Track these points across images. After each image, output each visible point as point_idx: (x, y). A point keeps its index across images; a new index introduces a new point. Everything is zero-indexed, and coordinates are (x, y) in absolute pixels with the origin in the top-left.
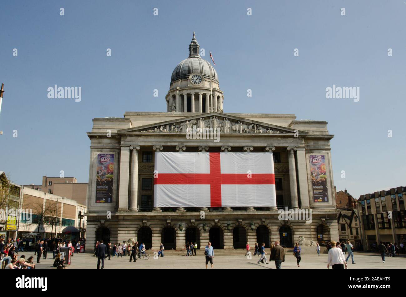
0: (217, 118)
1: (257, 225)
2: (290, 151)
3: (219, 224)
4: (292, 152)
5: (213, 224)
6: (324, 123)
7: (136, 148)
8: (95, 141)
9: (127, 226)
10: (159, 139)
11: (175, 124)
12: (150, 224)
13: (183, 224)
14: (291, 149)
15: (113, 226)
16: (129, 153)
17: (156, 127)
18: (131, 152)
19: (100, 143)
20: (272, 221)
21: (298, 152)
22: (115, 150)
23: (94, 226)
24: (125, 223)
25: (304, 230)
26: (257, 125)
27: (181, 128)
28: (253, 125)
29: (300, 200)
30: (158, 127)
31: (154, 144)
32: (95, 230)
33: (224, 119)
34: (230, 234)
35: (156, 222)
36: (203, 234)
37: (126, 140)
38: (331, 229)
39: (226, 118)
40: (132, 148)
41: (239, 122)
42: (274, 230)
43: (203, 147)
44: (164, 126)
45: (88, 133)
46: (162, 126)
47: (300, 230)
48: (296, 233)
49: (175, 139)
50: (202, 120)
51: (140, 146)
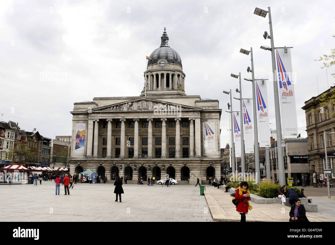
0: (145, 101)
1: (167, 167)
2: (191, 120)
3: (144, 166)
4: (192, 121)
5: (141, 165)
6: (217, 101)
7: (97, 121)
8: (75, 116)
9: (91, 166)
10: (110, 115)
11: (119, 106)
12: (104, 165)
13: (123, 165)
14: (191, 119)
15: (85, 166)
16: (93, 124)
17: (108, 108)
18: (94, 122)
19: (77, 118)
20: (176, 164)
21: (195, 121)
22: (86, 121)
23: (74, 166)
24: (90, 164)
25: (196, 170)
26: (169, 104)
27: (123, 107)
28: (167, 104)
29: (195, 151)
30: (109, 108)
31: (107, 118)
32: (75, 168)
33: (149, 101)
34: (150, 172)
35: (107, 164)
36: (134, 172)
37: (92, 116)
38: (216, 170)
39: (150, 101)
40: (94, 120)
41: (158, 103)
42: (178, 170)
43: (136, 119)
44: (113, 107)
45: (71, 112)
46: (112, 107)
47: (194, 170)
48: (191, 172)
49: (119, 115)
50: (136, 102)
51: (99, 119)
